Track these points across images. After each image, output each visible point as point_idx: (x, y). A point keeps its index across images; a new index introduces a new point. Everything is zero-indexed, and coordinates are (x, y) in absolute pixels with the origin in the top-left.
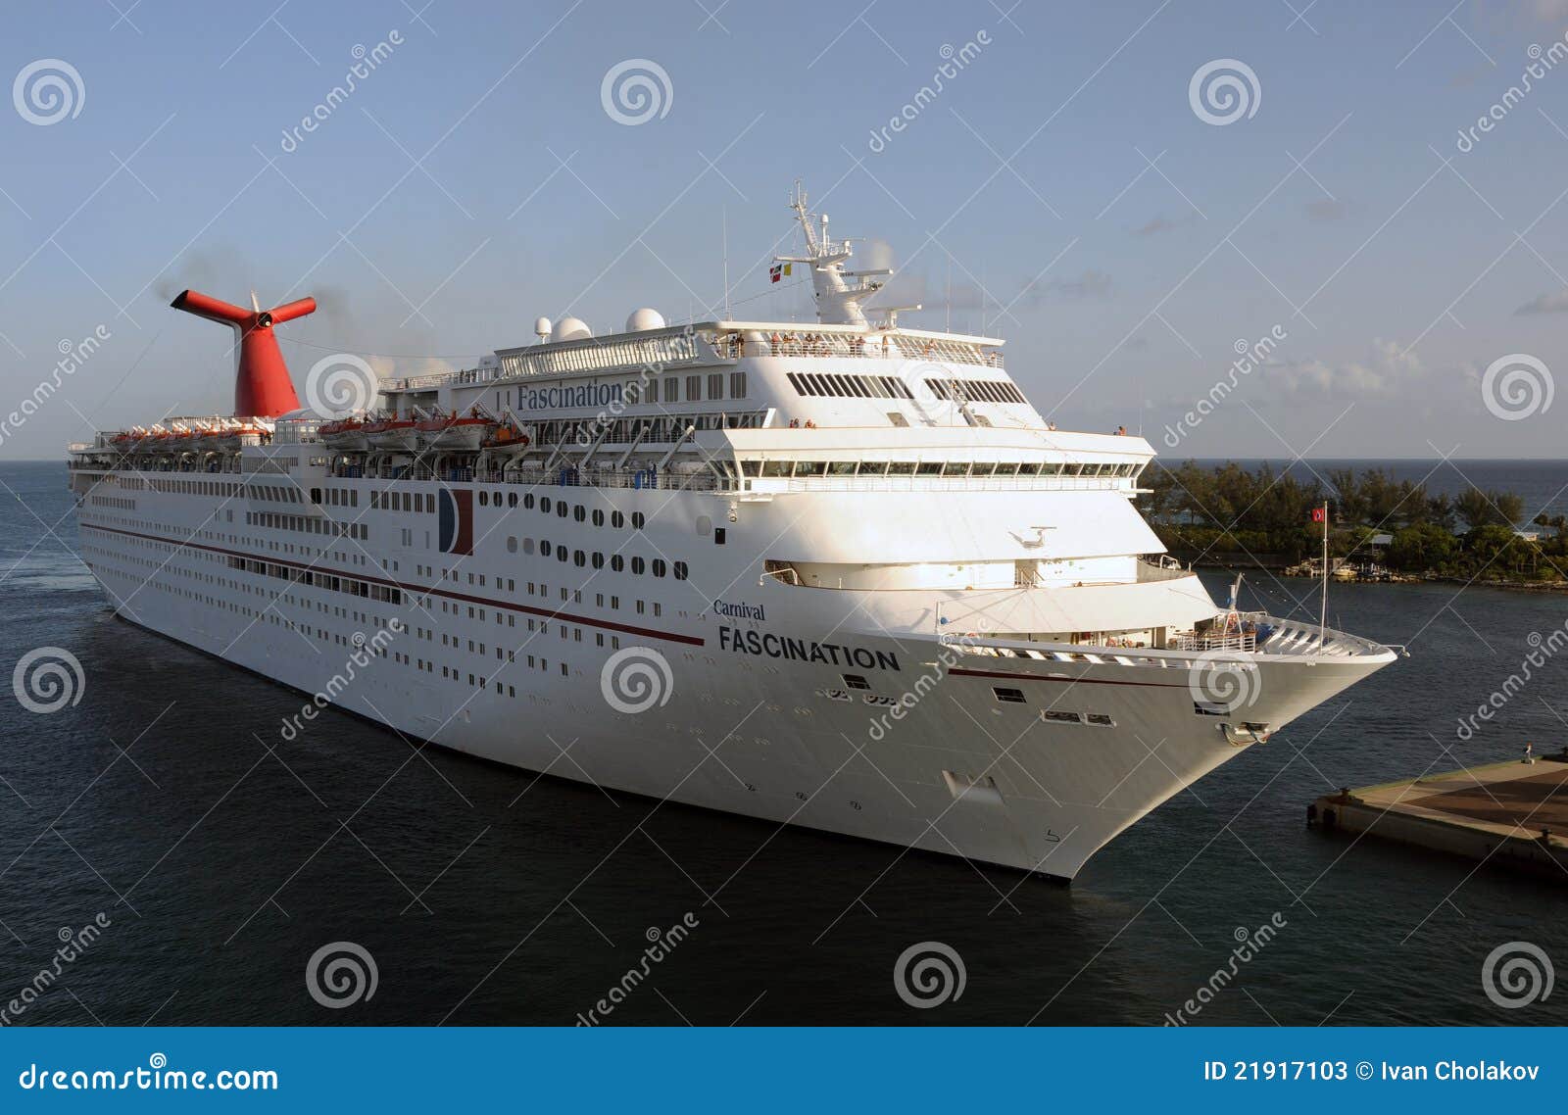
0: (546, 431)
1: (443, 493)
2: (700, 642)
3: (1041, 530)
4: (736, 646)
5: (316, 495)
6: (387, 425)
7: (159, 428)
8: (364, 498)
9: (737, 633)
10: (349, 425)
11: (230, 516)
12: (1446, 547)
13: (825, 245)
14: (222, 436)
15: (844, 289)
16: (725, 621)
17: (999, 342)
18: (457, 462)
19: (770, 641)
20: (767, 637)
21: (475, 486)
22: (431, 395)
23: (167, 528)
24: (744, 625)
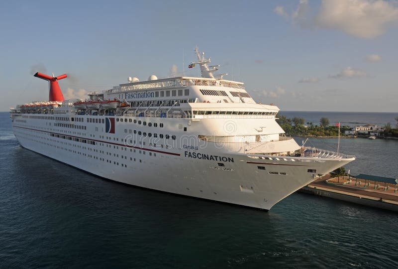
0: (133, 104)
1: (107, 119)
2: (179, 155)
3: (262, 128)
4: (189, 156)
5: (73, 119)
6: (91, 103)
7: (32, 104)
8: (85, 120)
9: (190, 153)
10: (80, 103)
11: (50, 124)
12: (290, 128)
13: (203, 60)
14: (48, 105)
15: (208, 70)
16: (186, 150)
17: (243, 83)
18: (110, 111)
19: (199, 155)
20: (198, 154)
21: (115, 117)
22: (102, 95)
23: (34, 127)
24: (192, 151)
